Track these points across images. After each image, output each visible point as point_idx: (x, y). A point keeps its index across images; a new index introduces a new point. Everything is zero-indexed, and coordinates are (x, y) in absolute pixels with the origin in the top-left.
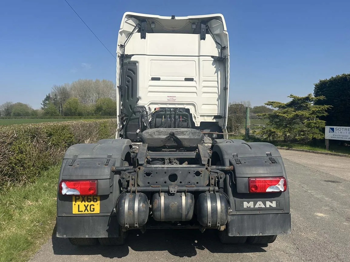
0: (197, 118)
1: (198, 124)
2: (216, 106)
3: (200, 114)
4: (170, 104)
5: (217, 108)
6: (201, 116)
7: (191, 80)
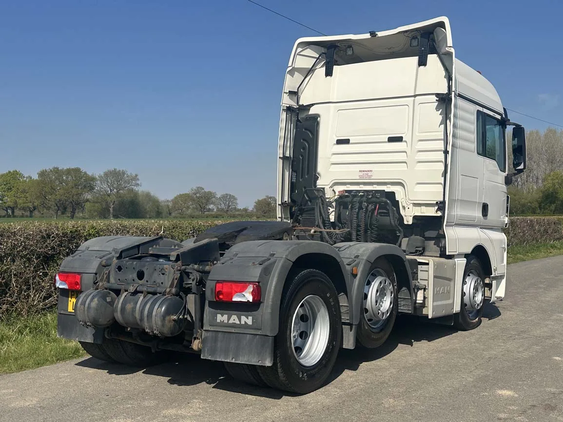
0: (407, 208)
1: (408, 220)
2: (441, 185)
3: (412, 202)
4: (365, 184)
5: (443, 190)
6: (415, 205)
7: (399, 139)
